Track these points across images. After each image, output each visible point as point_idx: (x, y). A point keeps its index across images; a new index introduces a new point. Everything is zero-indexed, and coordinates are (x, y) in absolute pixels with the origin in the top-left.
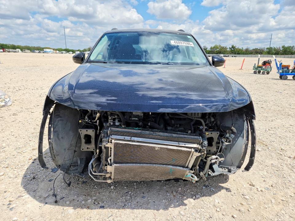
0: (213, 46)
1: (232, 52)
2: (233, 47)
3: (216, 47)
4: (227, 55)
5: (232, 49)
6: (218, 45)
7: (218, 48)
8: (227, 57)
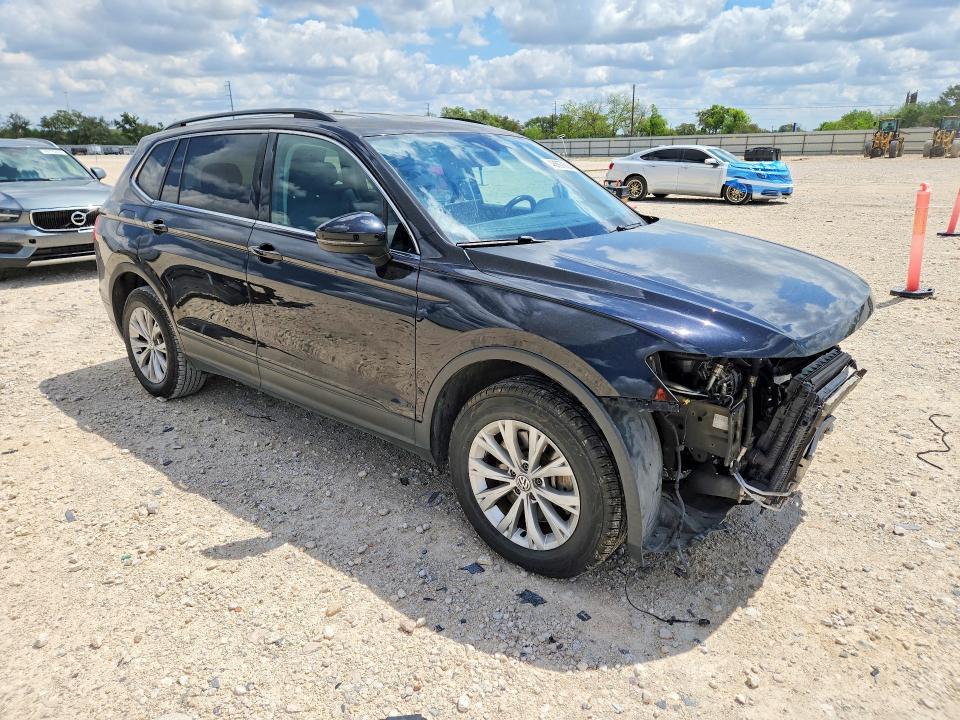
0: (50, 113)
1: (130, 138)
2: (127, 119)
3: (62, 119)
4: (115, 148)
5: (127, 126)
6: (70, 112)
7: (71, 122)
8: (116, 154)
